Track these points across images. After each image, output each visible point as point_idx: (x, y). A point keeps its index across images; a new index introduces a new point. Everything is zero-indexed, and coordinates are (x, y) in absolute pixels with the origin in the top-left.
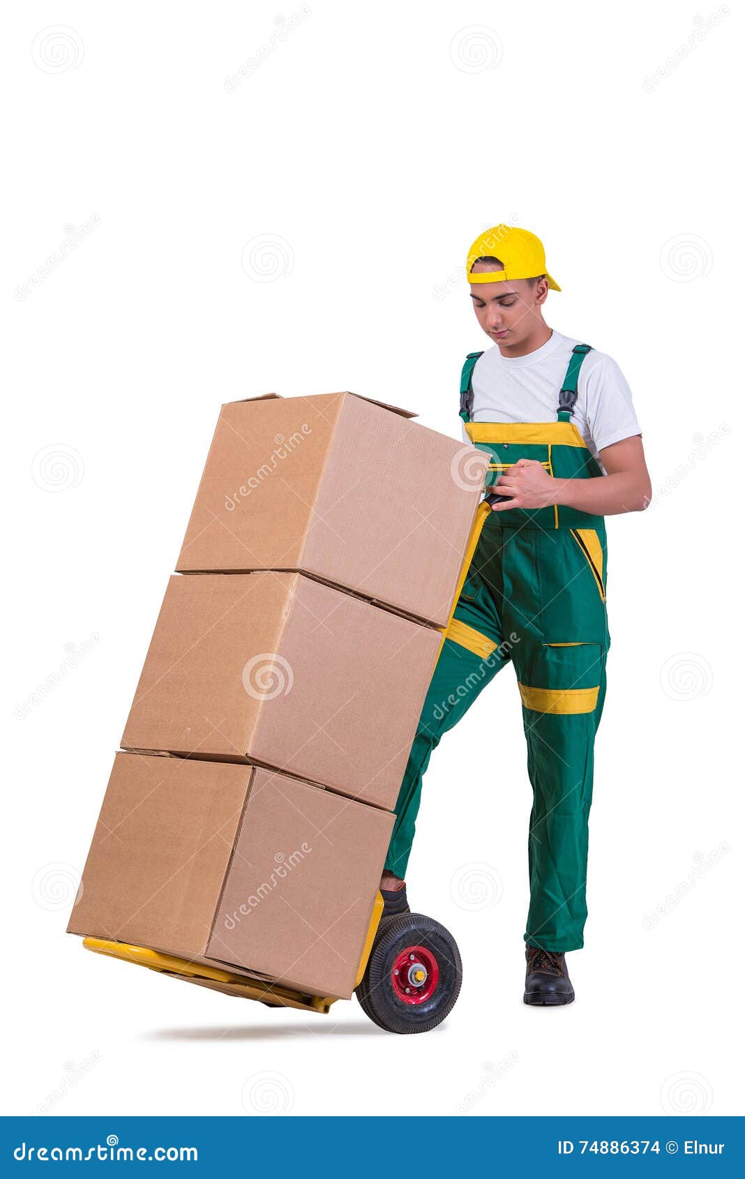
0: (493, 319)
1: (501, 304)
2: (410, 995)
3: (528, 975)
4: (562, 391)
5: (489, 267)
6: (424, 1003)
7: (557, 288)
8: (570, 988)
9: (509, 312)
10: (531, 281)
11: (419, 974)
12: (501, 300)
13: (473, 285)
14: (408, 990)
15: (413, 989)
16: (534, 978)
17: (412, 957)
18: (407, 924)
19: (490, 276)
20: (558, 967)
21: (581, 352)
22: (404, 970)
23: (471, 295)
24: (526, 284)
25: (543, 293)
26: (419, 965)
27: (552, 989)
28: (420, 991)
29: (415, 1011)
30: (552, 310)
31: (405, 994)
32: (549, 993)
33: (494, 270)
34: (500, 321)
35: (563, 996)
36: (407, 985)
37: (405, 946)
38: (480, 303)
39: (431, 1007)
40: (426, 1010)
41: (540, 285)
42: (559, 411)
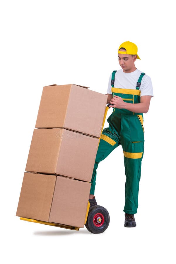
0: (122, 63)
1: (124, 60)
2: (98, 225)
3: (125, 220)
4: (138, 82)
5: (123, 50)
6: (101, 227)
7: (139, 58)
8: (135, 223)
9: (126, 62)
10: (132, 55)
11: (100, 220)
12: (124, 58)
13: (119, 54)
14: (97, 223)
15: (98, 223)
16: (127, 221)
17: (98, 216)
18: (97, 208)
19: (123, 52)
20: (132, 218)
21: (143, 74)
22: (96, 219)
23: (118, 56)
24: (131, 56)
25: (135, 59)
26: (100, 218)
27: (131, 223)
28: (100, 224)
29: (99, 228)
30: (137, 63)
31: (96, 224)
32: (130, 224)
33: (124, 51)
34: (123, 63)
35: (134, 225)
36: (97, 222)
37: (96, 213)
38: (120, 59)
39: (103, 227)
40: (101, 228)
41: (135, 57)
42: (136, 87)
